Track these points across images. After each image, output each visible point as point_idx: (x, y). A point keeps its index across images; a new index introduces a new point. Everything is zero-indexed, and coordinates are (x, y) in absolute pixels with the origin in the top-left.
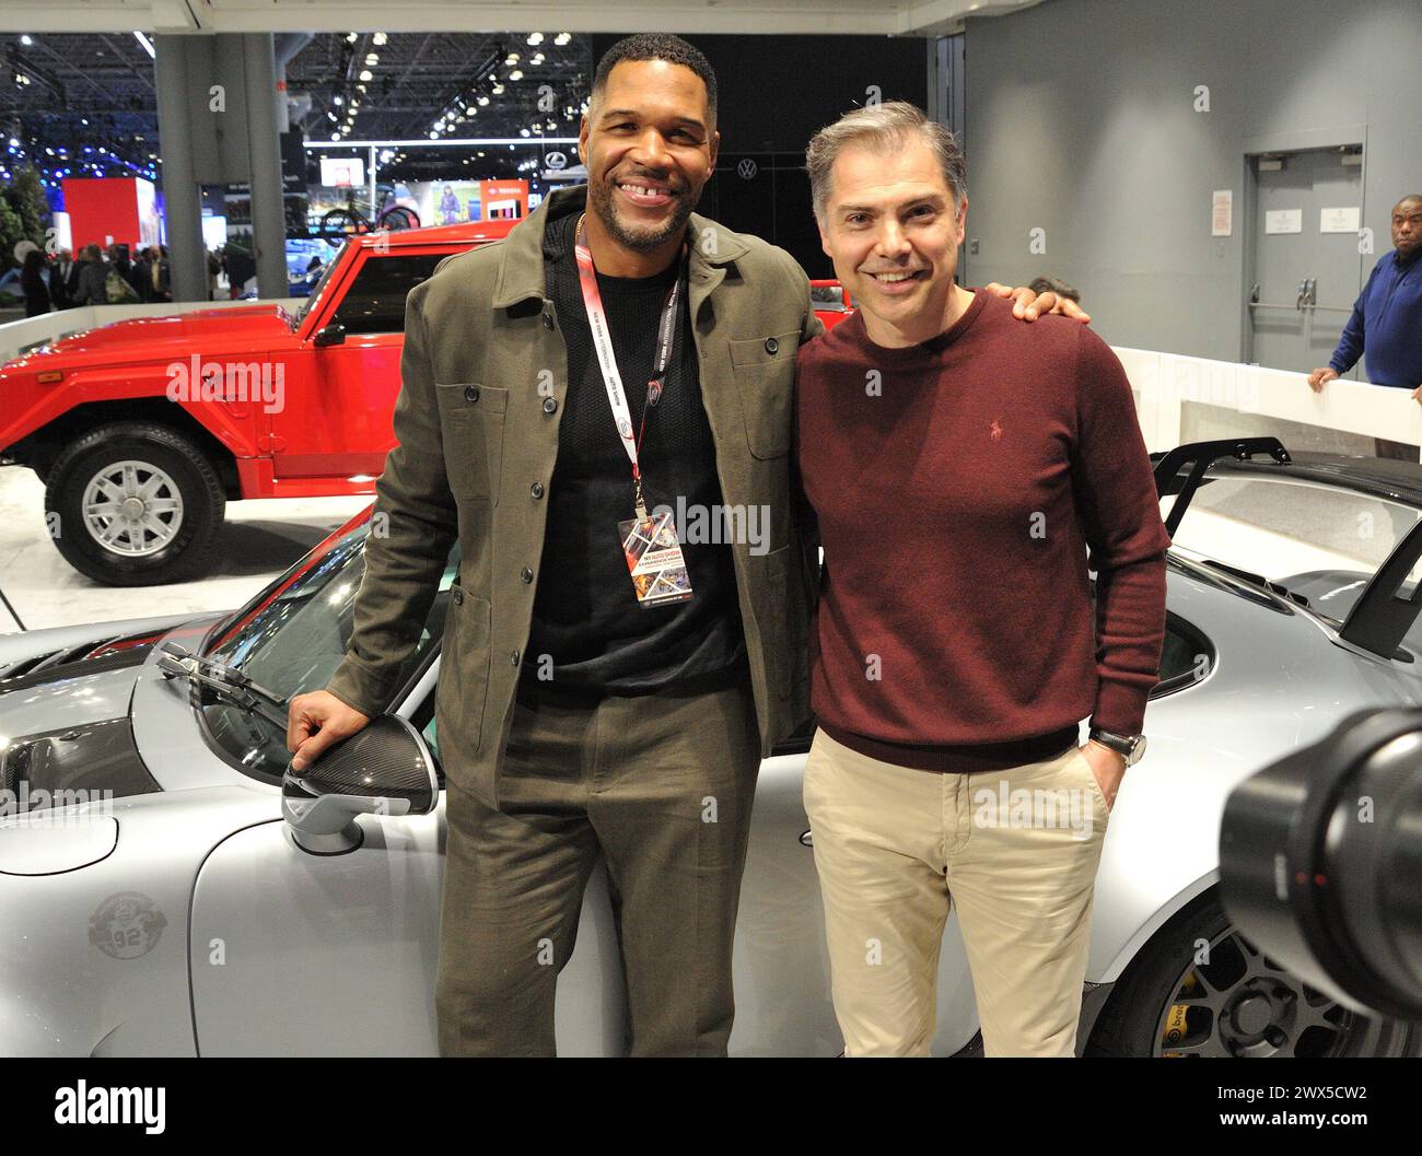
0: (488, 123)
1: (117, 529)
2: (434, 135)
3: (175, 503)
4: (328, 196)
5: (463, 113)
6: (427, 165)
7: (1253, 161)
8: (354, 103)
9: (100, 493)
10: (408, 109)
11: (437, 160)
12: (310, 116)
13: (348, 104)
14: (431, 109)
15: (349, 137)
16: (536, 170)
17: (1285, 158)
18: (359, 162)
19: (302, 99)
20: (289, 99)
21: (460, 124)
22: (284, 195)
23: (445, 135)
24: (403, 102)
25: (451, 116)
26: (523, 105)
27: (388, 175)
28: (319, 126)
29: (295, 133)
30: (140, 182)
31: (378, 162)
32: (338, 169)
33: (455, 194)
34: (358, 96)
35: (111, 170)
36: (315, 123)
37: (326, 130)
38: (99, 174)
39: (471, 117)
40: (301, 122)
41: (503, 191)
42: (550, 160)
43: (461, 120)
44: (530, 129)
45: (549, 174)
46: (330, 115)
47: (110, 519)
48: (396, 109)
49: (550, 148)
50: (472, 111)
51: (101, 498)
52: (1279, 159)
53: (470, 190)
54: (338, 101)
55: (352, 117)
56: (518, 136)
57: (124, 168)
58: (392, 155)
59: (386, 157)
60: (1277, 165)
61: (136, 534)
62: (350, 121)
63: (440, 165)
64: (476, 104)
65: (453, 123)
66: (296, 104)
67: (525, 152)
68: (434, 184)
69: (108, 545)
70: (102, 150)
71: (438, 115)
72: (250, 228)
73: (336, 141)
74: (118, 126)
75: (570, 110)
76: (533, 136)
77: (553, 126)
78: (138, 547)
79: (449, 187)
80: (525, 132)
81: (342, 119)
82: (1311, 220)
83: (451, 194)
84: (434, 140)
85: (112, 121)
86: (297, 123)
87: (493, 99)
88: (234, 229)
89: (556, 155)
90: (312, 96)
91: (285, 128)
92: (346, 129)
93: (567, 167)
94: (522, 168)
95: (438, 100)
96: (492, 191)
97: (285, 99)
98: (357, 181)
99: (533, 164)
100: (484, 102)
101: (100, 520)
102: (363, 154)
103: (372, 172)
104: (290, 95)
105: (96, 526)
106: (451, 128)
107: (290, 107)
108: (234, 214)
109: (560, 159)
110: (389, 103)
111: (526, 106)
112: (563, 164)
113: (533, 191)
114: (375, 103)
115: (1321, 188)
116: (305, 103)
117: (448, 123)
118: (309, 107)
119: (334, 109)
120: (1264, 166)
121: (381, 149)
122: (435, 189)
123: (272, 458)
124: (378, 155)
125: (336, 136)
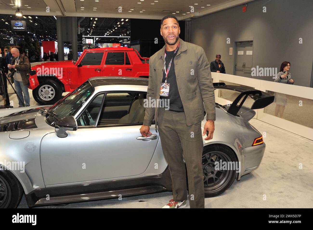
0: (114, 34)
1: (44, 96)
2: (105, 35)
3: (54, 92)
4: (87, 45)
5: (110, 32)
6: (103, 40)
7: (236, 43)
8: (92, 30)
9: (42, 90)
10: (101, 31)
12: (84, 32)
13: (91, 30)
14: (104, 31)
15: (91, 35)
16: (122, 42)
17: (241, 42)
18: (92, 40)
21: (110, 34)
22: (78, 45)
23: (106, 35)
24: (100, 30)
25: (108, 32)
27: (97, 42)
28: (86, 34)
29: (81, 34)
30: (55, 42)
31: (95, 40)
32: (89, 41)
33: (108, 45)
35: (51, 40)
37: (87, 34)
38: (49, 40)
40: (83, 32)
41: (116, 45)
42: (124, 40)
44: (121, 35)
45: (124, 43)
47: (43, 94)
48: (99, 31)
49: (125, 38)
50: (112, 32)
51: (42, 91)
53: (111, 45)
54: (89, 29)
55: (91, 32)
57: (53, 40)
58: (98, 39)
59: (97, 39)
60: (240, 44)
61: (47, 97)
62: (91, 33)
63: (106, 41)
64: (112, 31)
65: (108, 33)
66: (81, 29)
67: (120, 39)
68: (105, 44)
69: (42, 99)
70: (49, 36)
71: (106, 32)
72: (72, 50)
74: (52, 33)
75: (128, 32)
77: (125, 35)
78: (48, 99)
79: (107, 44)
80: (120, 36)
81: (90, 32)
82: (245, 53)
84: (105, 36)
87: (115, 30)
89: (125, 40)
90: (85, 28)
91: (79, 33)
93: (127, 42)
94: (120, 41)
95: (106, 30)
96: (115, 45)
97: (80, 29)
98: (92, 43)
99: (122, 41)
100: (114, 30)
101: (42, 94)
102: (93, 38)
105: (41, 96)
106: (108, 34)
107: (80, 30)
108: (70, 48)
109: (126, 40)
110: (98, 30)
111: (121, 31)
113: (121, 45)
114: (95, 30)
115: (246, 48)
116: (83, 29)
117: (107, 34)
118: (84, 30)
119: (88, 31)
120: (238, 44)
121: (96, 38)
123: (70, 85)
125: (89, 35)
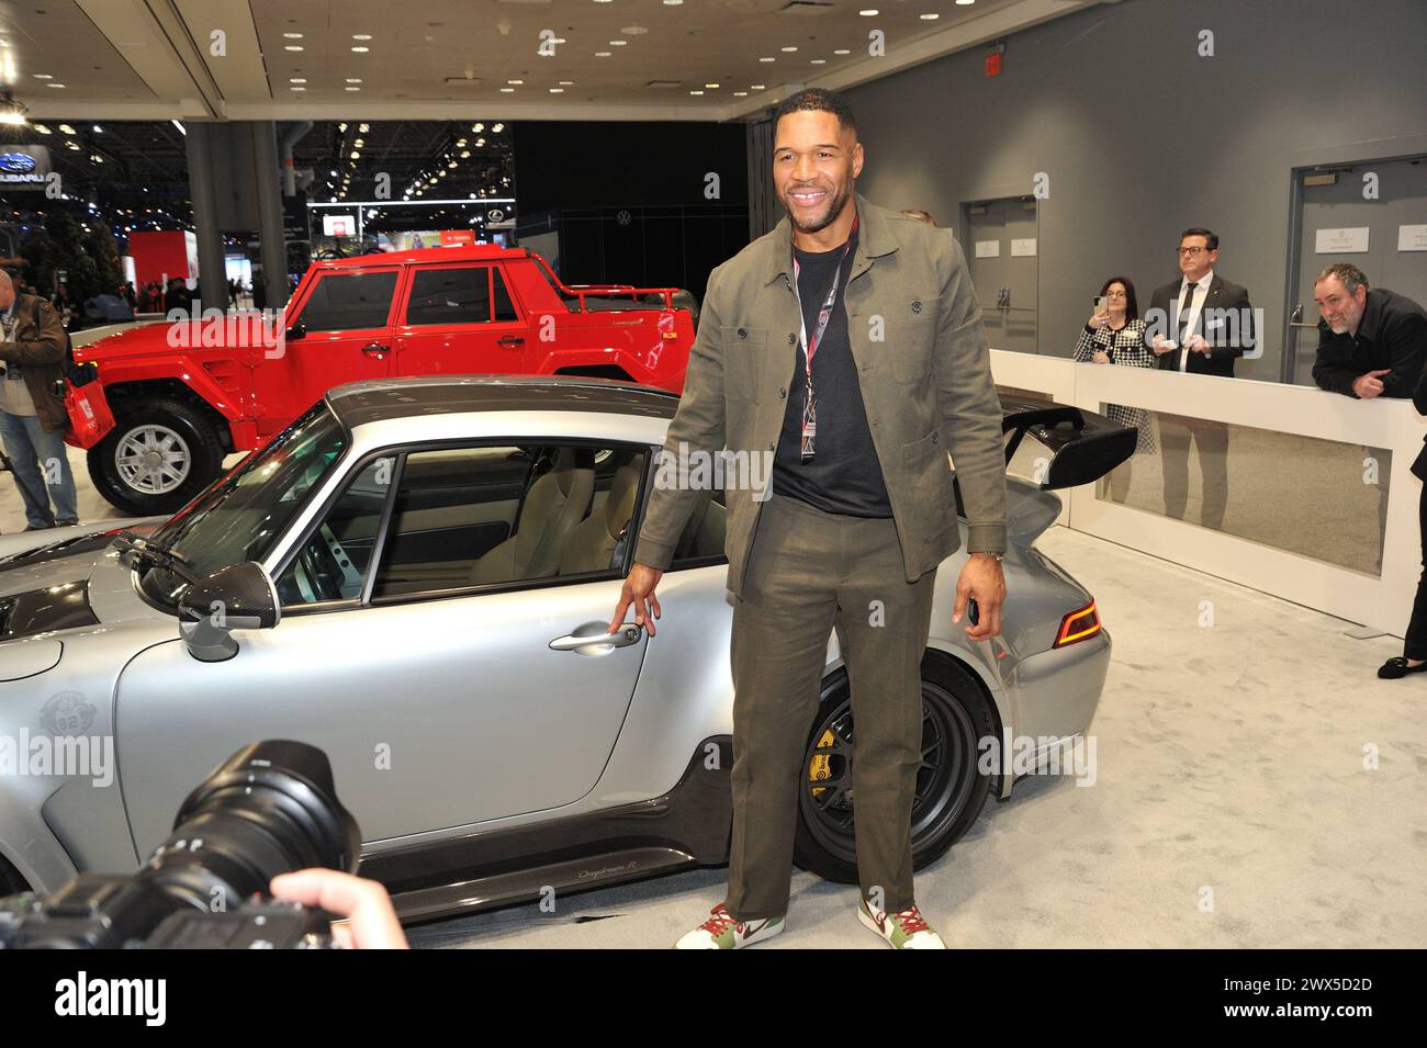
0: (444, 189)
1: (142, 473)
2: (406, 198)
3: (184, 456)
4: (328, 243)
5: (427, 181)
6: (399, 220)
7: (967, 207)
8: (347, 176)
9: (128, 449)
11: (410, 216)
12: (314, 185)
13: (342, 177)
14: (403, 179)
15: (343, 200)
16: (482, 223)
17: (987, 204)
18: (350, 219)
19: (307, 172)
20: (295, 172)
21: (426, 190)
22: (287, 243)
23: (413, 197)
25: (418, 184)
26: (470, 176)
27: (373, 228)
28: (321, 193)
29: (302, 196)
30: (187, 234)
31: (365, 217)
32: (335, 223)
33: (422, 240)
34: (349, 170)
35: (166, 225)
36: (319, 190)
37: (326, 195)
38: (158, 228)
39: (434, 185)
40: (308, 188)
41: (457, 238)
42: (491, 215)
43: (425, 187)
44: (476, 194)
45: (491, 225)
46: (329, 184)
47: (137, 468)
49: (491, 206)
50: (434, 181)
51: (130, 452)
52: (982, 206)
53: (434, 238)
54: (334, 174)
55: (346, 185)
56: (468, 198)
57: (177, 224)
58: (376, 213)
59: (372, 214)
60: (982, 210)
61: (156, 477)
62: (345, 189)
63: (412, 220)
64: (436, 176)
65: (420, 189)
66: (300, 175)
67: (474, 209)
68: (406, 233)
69: (135, 487)
70: (160, 211)
71: (409, 184)
72: (261, 266)
73: (334, 202)
74: (172, 193)
75: (505, 180)
76: (478, 198)
77: (494, 191)
78: (158, 487)
79: (417, 235)
80: (473, 196)
81: (338, 187)
82: (1005, 248)
83: (419, 241)
84: (406, 201)
85: (167, 190)
86: (304, 189)
87: (449, 171)
88: (256, 267)
89: (496, 212)
90: (315, 170)
91: (292, 192)
92: (343, 194)
93: (503, 221)
94: (472, 221)
95: (409, 172)
96: (449, 238)
97: (292, 172)
98: (350, 231)
99: (480, 219)
100: (443, 174)
101: (130, 468)
102: (354, 212)
103: (361, 225)
104: (296, 170)
105: (126, 473)
106: (419, 193)
107: (296, 178)
108: (253, 256)
109: (499, 215)
110: (372, 175)
111: (473, 176)
112: (501, 219)
113: (479, 238)
114: (363, 175)
115: (1011, 226)
116: (310, 175)
117: (416, 189)
118: (312, 178)
119: (332, 180)
120: (973, 211)
121: (368, 208)
122: (407, 236)
123: (255, 420)
124: (365, 214)
125: (334, 199)
